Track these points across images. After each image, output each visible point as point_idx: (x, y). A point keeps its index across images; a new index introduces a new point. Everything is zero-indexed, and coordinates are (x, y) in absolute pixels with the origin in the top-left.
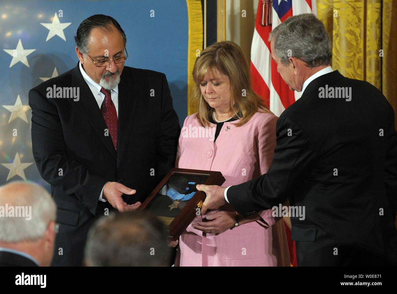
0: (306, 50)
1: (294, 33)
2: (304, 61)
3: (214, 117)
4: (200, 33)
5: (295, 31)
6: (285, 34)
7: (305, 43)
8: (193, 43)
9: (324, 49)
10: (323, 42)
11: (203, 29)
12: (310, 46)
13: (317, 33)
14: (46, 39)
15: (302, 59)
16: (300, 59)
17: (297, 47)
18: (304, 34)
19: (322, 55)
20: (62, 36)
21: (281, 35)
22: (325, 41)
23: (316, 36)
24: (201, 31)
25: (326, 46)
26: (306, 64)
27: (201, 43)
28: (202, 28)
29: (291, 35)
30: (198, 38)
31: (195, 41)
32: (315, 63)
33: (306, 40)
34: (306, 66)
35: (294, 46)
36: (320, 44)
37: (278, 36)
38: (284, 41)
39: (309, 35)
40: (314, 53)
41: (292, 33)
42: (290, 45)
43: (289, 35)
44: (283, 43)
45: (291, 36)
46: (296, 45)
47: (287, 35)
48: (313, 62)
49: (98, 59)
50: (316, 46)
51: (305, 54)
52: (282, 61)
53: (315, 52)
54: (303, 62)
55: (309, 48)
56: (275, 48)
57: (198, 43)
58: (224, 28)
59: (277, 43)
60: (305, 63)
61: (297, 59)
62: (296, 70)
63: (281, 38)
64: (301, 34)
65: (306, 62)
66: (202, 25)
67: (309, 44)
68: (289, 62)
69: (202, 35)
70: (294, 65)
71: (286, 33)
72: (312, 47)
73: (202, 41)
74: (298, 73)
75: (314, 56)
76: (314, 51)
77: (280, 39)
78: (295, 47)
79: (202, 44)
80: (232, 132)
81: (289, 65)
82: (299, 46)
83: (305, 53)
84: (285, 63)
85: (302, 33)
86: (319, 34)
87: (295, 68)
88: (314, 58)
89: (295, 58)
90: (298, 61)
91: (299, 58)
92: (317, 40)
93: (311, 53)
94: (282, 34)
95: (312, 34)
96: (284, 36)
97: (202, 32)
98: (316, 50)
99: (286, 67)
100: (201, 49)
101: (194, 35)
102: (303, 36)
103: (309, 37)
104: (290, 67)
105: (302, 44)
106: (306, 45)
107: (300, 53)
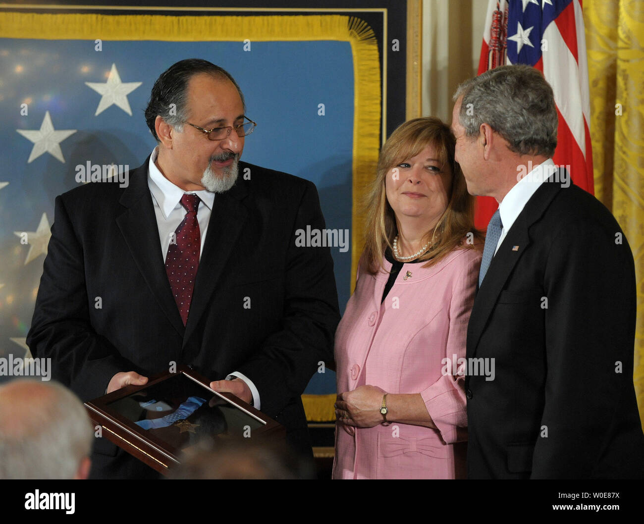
0: (514, 121)
1: (502, 88)
2: (505, 139)
4: (376, 104)
5: (504, 84)
6: (486, 86)
7: (515, 108)
8: (362, 120)
9: (544, 127)
10: (545, 116)
11: (382, 96)
12: (522, 115)
13: (539, 96)
14: (95, 111)
15: (503, 134)
16: (499, 133)
17: (500, 112)
18: (518, 92)
19: (539, 137)
20: (126, 107)
21: (479, 86)
23: (536, 101)
24: (377, 99)
25: (548, 124)
26: (509, 145)
27: (376, 120)
28: (379, 94)
29: (495, 89)
30: (370, 112)
31: (367, 117)
32: (525, 147)
33: (518, 103)
34: (509, 148)
35: (495, 108)
36: (539, 117)
37: (473, 88)
38: (480, 96)
39: (524, 95)
41: (499, 87)
42: (488, 106)
45: (494, 91)
46: (500, 108)
47: (489, 88)
50: (533, 119)
51: (511, 128)
52: (466, 132)
54: (502, 140)
55: (521, 119)
57: (372, 121)
58: (419, 95)
60: (506, 143)
61: (495, 132)
63: (476, 91)
64: (513, 91)
65: (509, 141)
66: (379, 89)
67: (521, 110)
68: (480, 135)
69: (379, 107)
70: (487, 141)
71: (488, 85)
72: (526, 118)
73: (378, 117)
74: (490, 155)
77: (475, 93)
79: (378, 123)
81: (477, 139)
82: (504, 111)
83: (511, 125)
84: (471, 135)
85: (515, 90)
86: (542, 101)
88: (524, 138)
89: (492, 129)
90: (496, 135)
92: (536, 109)
93: (522, 129)
94: (481, 85)
95: (531, 97)
96: (482, 89)
97: (379, 102)
99: (472, 143)
100: (377, 132)
101: (364, 106)
102: (515, 95)
103: (525, 99)
104: (478, 142)
105: (509, 109)
106: (516, 112)
107: (502, 123)
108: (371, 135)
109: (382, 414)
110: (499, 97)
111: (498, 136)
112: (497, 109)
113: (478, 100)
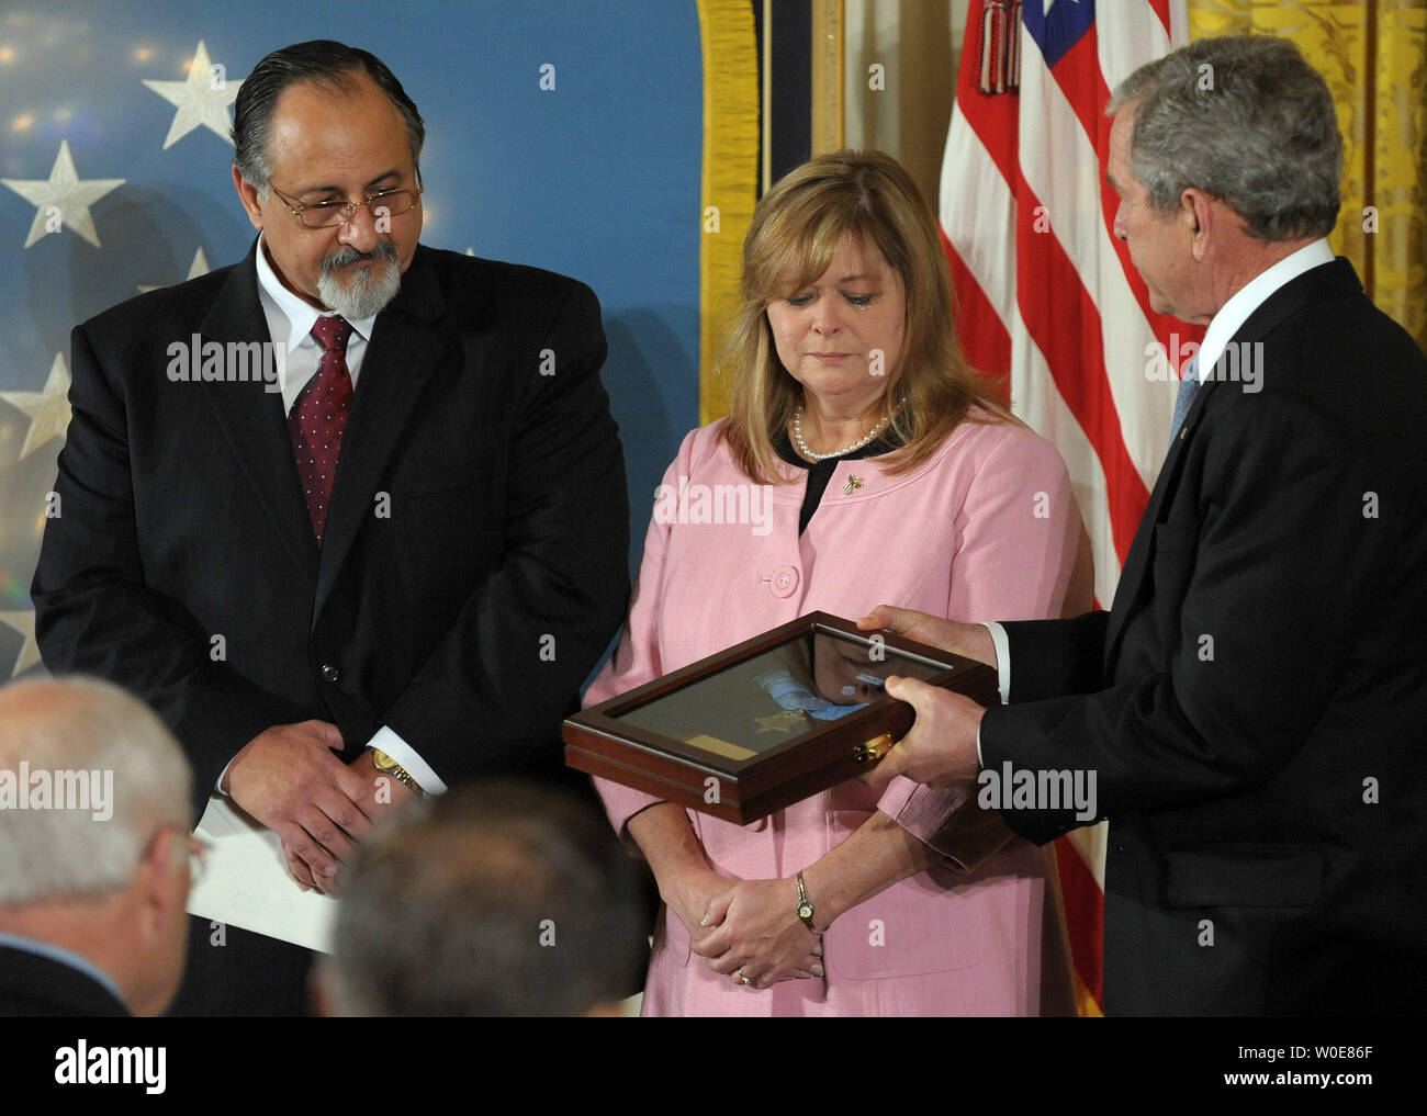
0: (1254, 172)
1: (1222, 103)
2: (1238, 212)
3: (797, 440)
4: (750, 122)
5: (1227, 94)
6: (1186, 98)
7: (1255, 146)
8: (721, 157)
9: (1319, 179)
10: (1320, 155)
11: (762, 107)
12: (1273, 160)
13: (1305, 115)
14: (164, 142)
15: (1233, 204)
16: (1224, 202)
17: (1224, 156)
18: (1260, 112)
19: (1307, 202)
21: (1171, 99)
22: (1326, 150)
23: (1301, 126)
24: (748, 112)
25: (1325, 171)
26: (1246, 224)
27: (750, 157)
28: (755, 101)
29: (1209, 106)
30: (737, 139)
31: (730, 150)
32: (1280, 226)
33: (1262, 134)
34: (1244, 230)
35: (1213, 148)
36: (1308, 158)
37: (1157, 101)
38: (1177, 124)
39: (1275, 117)
40: (1283, 190)
41: (1216, 101)
42: (1196, 145)
43: (1200, 103)
44: (1171, 131)
45: (1207, 110)
46: (1223, 148)
47: (1194, 103)
48: (1274, 224)
49: (307, 198)
50: (1294, 165)
51: (1249, 188)
52: (1151, 199)
53: (1287, 186)
54: (1232, 216)
55: (1269, 167)
56: (1136, 141)
57: (740, 157)
58: (838, 103)
59: (1149, 126)
60: (1241, 221)
61: (1215, 200)
62: (1201, 239)
63: (1166, 110)
64: (1251, 110)
65: (1247, 217)
66: (755, 91)
67: (1270, 150)
68: (1181, 205)
69: (754, 128)
70: (1200, 221)
71: (1191, 97)
72: (1279, 165)
73: (754, 149)
74: (1206, 252)
75: (1280, 201)
76: (1283, 179)
77: (1163, 115)
78: (1217, 155)
79: (754, 161)
80: (868, 497)
81: (1176, 217)
82: (1234, 154)
83: (1247, 182)
84: (1162, 207)
85: (1254, 107)
86: (1312, 123)
87: (1200, 235)
88: (1278, 208)
89: (1207, 196)
90: (1217, 206)
91: (1224, 198)
92: (1302, 143)
93: (1271, 188)
94: (1174, 96)
95: (1290, 116)
96: (1179, 107)
97: (754, 117)
98: (1291, 178)
99: (1164, 224)
100: (753, 181)
101: (723, 126)
102: (1254, 119)
103: (1276, 126)
104: (1179, 224)
105: (1244, 149)
106: (1258, 156)
107: (1229, 181)
108: (740, 187)
109: (802, 918)
110: (1219, 125)
111: (1224, 207)
112: (1218, 151)
113: (1173, 134)
